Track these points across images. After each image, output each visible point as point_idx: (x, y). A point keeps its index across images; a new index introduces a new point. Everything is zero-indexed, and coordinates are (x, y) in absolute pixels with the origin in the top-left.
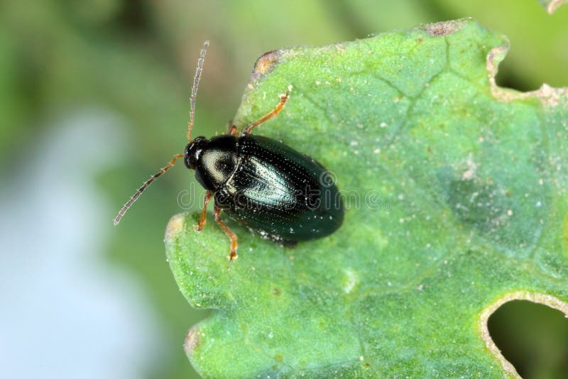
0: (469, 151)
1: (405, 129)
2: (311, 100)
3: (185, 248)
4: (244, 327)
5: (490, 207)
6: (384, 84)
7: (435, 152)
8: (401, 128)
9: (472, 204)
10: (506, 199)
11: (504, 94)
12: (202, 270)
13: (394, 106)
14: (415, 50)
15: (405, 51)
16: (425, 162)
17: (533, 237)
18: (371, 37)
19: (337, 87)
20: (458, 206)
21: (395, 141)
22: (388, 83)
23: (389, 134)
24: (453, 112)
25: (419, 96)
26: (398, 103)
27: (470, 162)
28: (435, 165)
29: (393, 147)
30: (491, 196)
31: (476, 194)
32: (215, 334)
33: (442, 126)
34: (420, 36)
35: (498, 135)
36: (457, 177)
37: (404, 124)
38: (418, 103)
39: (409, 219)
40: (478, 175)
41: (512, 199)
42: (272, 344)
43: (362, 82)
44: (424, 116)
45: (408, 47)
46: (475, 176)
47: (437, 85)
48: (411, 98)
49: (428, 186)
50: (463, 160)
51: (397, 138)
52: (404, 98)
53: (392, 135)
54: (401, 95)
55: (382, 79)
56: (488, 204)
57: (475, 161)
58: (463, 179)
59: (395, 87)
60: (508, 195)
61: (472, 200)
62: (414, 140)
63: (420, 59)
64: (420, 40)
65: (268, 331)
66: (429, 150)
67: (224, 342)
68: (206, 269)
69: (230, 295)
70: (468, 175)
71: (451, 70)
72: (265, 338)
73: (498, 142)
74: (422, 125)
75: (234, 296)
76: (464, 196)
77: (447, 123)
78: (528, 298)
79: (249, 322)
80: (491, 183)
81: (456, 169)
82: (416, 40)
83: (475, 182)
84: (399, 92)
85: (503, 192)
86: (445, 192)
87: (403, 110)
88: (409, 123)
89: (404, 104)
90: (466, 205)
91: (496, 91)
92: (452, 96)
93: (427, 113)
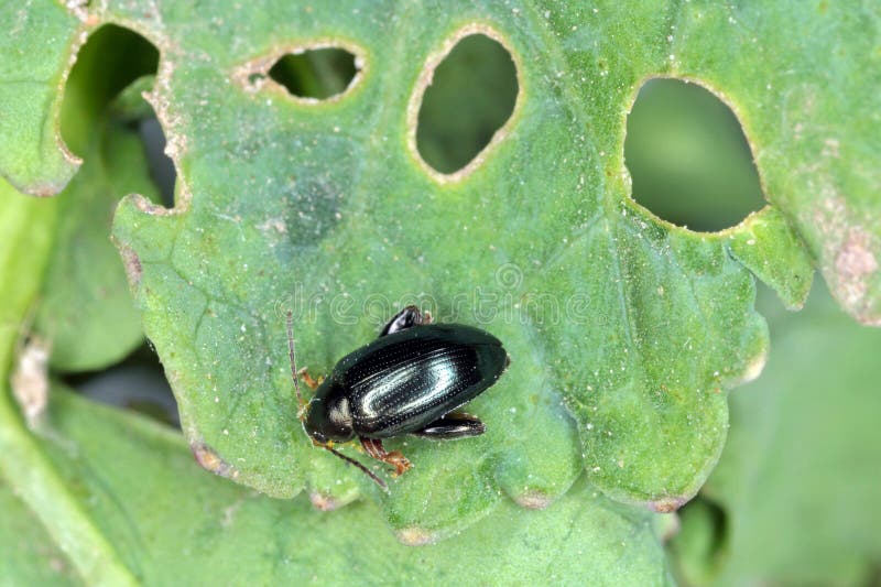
0: (254, 229)
1: (241, 305)
2: (234, 410)
3: (440, 518)
4: (509, 443)
5: (313, 198)
6: (201, 329)
7: (262, 268)
8: (242, 309)
9: (313, 217)
10: (300, 181)
11: (183, 198)
12: (459, 494)
13: (220, 317)
14: (159, 296)
15: (161, 308)
16: (275, 277)
17: (339, 143)
18: (154, 347)
19: (216, 379)
20: (317, 232)
21: (257, 315)
22: (198, 325)
23: (252, 322)
24: (214, 252)
25: (204, 292)
26: (218, 314)
27: (267, 226)
28: (276, 265)
29: (264, 317)
30: (300, 198)
31: (301, 214)
32: (522, 475)
33: (232, 263)
34: (144, 291)
35: (229, 200)
36: (285, 239)
37: (237, 307)
38: (211, 292)
39: (343, 287)
40: (280, 214)
41: (298, 174)
42: (522, 407)
43: (205, 352)
44: (224, 284)
45: (157, 304)
46: (281, 218)
47: (188, 272)
48: (208, 301)
49: (302, 270)
50: (265, 234)
51: (253, 312)
52: (209, 307)
53: (252, 319)
54: (207, 311)
55: (196, 331)
56: (310, 200)
57: (264, 220)
58: (287, 231)
59: (201, 317)
60: (295, 178)
61: (309, 218)
62: (252, 293)
63: (167, 290)
64: (148, 291)
65: (510, 413)
66: (261, 273)
67: (530, 463)
68: (458, 491)
69: (478, 462)
70: (281, 227)
71: (169, 258)
72: (518, 417)
73: (237, 197)
74: (235, 286)
75: (478, 458)
76: (305, 228)
77: (227, 259)
78: (412, 133)
79: (504, 437)
80: (285, 199)
81: (277, 241)
82: (148, 296)
83: (287, 217)
84: (205, 312)
85: (292, 185)
86: (306, 249)
87: (223, 309)
88: (235, 301)
89: (217, 308)
90: (315, 224)
91: (180, 208)
92: (197, 255)
93: (221, 283)
